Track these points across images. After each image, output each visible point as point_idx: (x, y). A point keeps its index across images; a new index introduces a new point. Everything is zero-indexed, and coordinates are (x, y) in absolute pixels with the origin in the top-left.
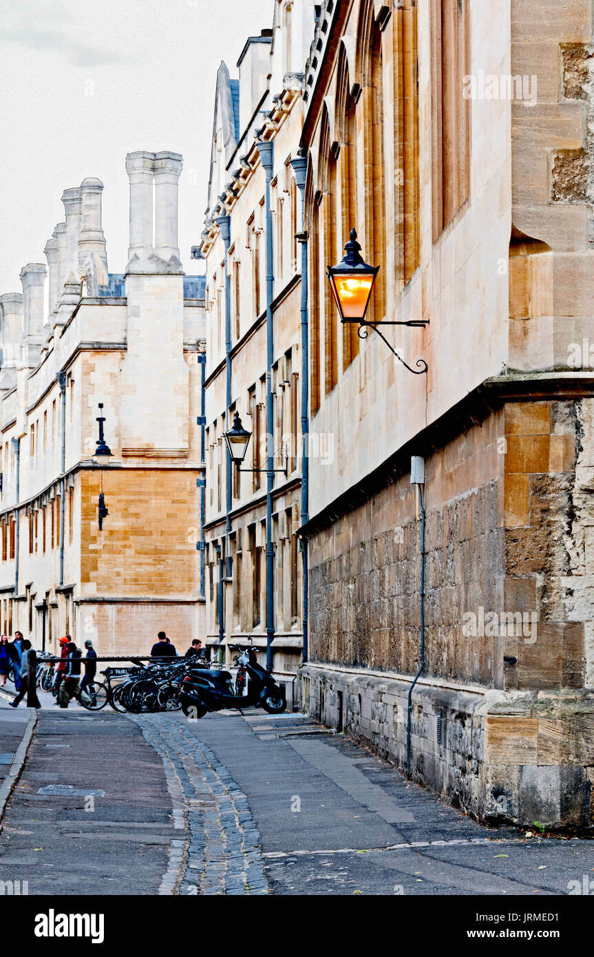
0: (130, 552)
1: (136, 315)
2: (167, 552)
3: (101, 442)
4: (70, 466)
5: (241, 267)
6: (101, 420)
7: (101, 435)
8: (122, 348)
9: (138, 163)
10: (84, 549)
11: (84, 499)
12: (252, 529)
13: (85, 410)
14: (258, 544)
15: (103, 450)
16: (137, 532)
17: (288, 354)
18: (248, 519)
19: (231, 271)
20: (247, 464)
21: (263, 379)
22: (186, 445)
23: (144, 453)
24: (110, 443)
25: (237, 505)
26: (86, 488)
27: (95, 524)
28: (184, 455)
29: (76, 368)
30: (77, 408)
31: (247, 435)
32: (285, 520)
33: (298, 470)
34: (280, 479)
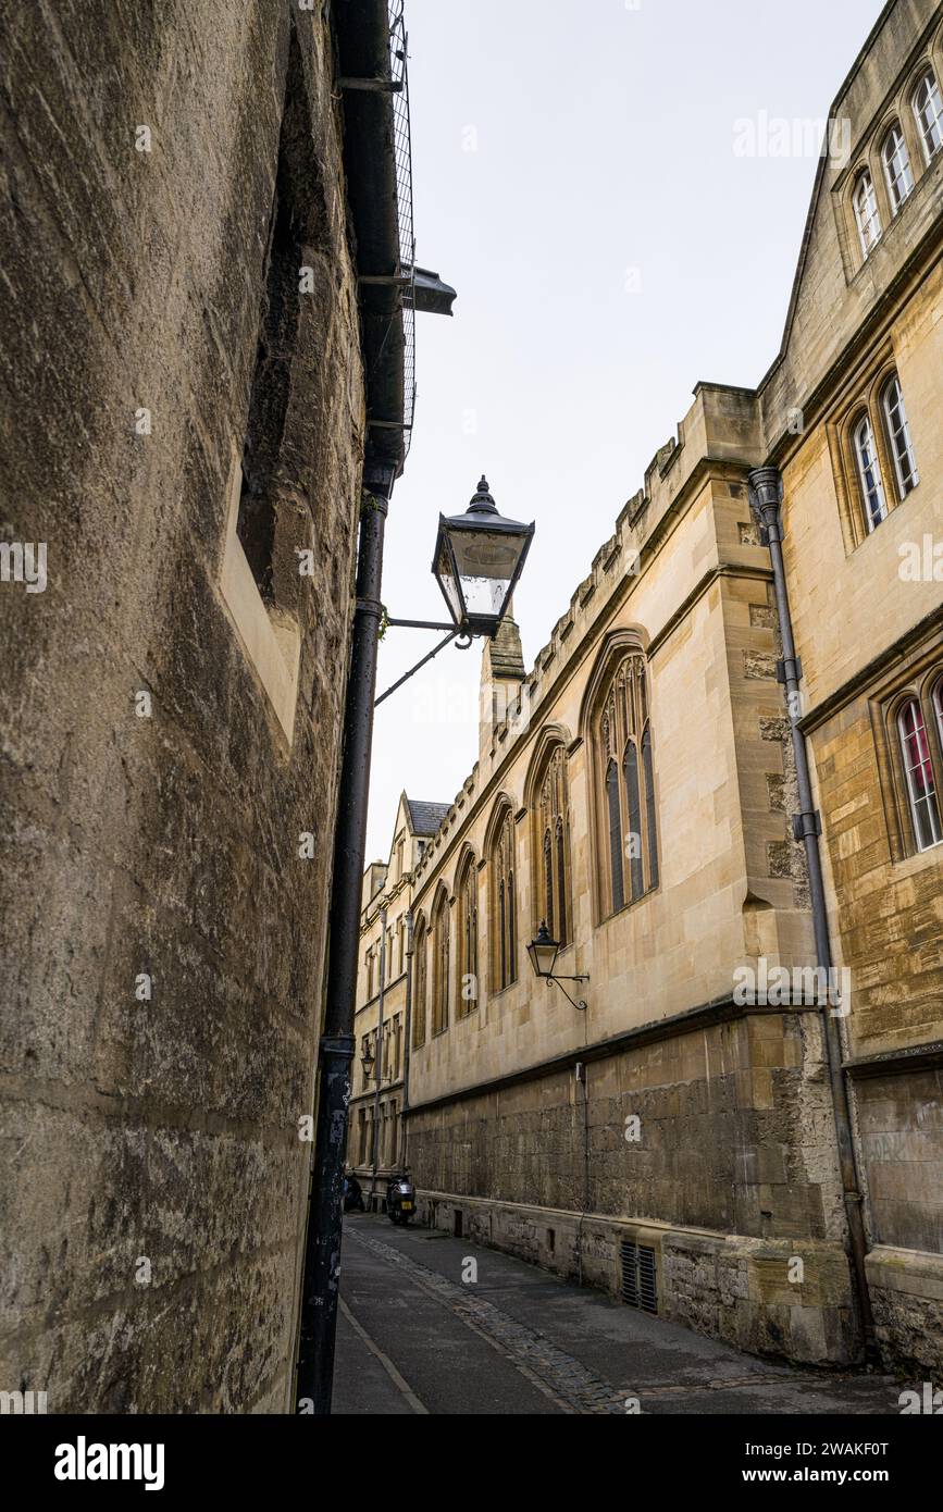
14: (367, 1120)
17: (396, 1016)
20: (372, 1076)
21: (374, 1031)
31: (373, 1060)
32: (388, 1107)
33: (400, 1079)
34: (385, 1084)
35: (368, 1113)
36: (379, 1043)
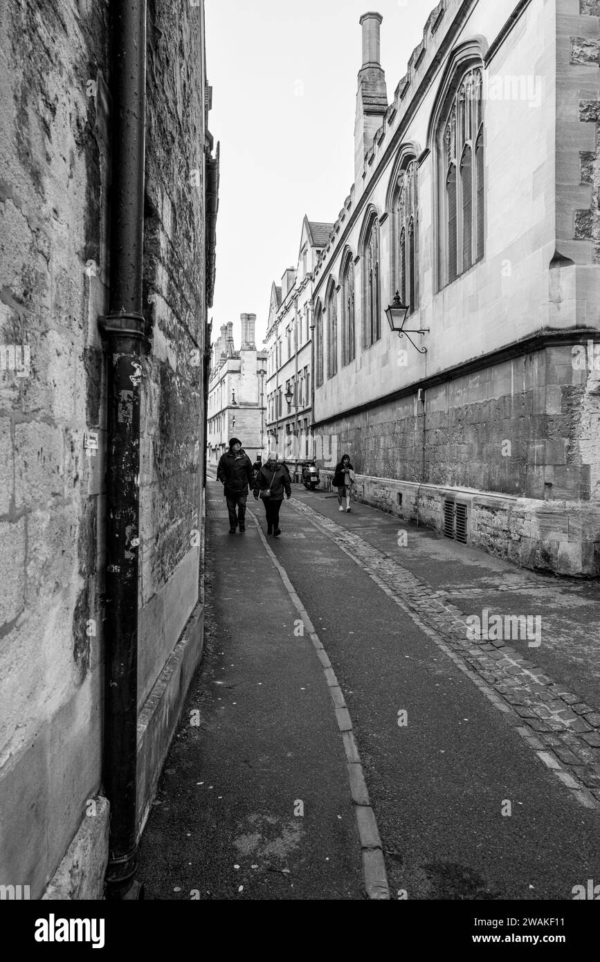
0: (241, 433)
1: (244, 362)
2: (252, 433)
3: (233, 400)
4: (224, 407)
5: (282, 344)
6: (233, 394)
7: (234, 398)
8: (239, 372)
9: (244, 316)
10: (229, 432)
11: (229, 418)
12: (288, 425)
13: (229, 391)
14: (291, 430)
15: (235, 403)
16: (244, 427)
17: (306, 368)
18: (285, 423)
19: (278, 345)
20: (292, 404)
21: (293, 377)
22: (257, 402)
23: (246, 404)
24: (236, 400)
25: (280, 418)
26: (229, 414)
27: (232, 425)
28: (257, 405)
29: (226, 378)
30: (226, 391)
31: (292, 395)
32: (303, 422)
33: (309, 406)
34: (300, 409)
35: (291, 426)
36: (296, 384)
